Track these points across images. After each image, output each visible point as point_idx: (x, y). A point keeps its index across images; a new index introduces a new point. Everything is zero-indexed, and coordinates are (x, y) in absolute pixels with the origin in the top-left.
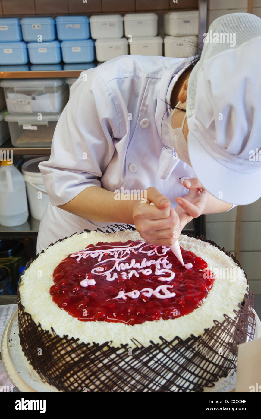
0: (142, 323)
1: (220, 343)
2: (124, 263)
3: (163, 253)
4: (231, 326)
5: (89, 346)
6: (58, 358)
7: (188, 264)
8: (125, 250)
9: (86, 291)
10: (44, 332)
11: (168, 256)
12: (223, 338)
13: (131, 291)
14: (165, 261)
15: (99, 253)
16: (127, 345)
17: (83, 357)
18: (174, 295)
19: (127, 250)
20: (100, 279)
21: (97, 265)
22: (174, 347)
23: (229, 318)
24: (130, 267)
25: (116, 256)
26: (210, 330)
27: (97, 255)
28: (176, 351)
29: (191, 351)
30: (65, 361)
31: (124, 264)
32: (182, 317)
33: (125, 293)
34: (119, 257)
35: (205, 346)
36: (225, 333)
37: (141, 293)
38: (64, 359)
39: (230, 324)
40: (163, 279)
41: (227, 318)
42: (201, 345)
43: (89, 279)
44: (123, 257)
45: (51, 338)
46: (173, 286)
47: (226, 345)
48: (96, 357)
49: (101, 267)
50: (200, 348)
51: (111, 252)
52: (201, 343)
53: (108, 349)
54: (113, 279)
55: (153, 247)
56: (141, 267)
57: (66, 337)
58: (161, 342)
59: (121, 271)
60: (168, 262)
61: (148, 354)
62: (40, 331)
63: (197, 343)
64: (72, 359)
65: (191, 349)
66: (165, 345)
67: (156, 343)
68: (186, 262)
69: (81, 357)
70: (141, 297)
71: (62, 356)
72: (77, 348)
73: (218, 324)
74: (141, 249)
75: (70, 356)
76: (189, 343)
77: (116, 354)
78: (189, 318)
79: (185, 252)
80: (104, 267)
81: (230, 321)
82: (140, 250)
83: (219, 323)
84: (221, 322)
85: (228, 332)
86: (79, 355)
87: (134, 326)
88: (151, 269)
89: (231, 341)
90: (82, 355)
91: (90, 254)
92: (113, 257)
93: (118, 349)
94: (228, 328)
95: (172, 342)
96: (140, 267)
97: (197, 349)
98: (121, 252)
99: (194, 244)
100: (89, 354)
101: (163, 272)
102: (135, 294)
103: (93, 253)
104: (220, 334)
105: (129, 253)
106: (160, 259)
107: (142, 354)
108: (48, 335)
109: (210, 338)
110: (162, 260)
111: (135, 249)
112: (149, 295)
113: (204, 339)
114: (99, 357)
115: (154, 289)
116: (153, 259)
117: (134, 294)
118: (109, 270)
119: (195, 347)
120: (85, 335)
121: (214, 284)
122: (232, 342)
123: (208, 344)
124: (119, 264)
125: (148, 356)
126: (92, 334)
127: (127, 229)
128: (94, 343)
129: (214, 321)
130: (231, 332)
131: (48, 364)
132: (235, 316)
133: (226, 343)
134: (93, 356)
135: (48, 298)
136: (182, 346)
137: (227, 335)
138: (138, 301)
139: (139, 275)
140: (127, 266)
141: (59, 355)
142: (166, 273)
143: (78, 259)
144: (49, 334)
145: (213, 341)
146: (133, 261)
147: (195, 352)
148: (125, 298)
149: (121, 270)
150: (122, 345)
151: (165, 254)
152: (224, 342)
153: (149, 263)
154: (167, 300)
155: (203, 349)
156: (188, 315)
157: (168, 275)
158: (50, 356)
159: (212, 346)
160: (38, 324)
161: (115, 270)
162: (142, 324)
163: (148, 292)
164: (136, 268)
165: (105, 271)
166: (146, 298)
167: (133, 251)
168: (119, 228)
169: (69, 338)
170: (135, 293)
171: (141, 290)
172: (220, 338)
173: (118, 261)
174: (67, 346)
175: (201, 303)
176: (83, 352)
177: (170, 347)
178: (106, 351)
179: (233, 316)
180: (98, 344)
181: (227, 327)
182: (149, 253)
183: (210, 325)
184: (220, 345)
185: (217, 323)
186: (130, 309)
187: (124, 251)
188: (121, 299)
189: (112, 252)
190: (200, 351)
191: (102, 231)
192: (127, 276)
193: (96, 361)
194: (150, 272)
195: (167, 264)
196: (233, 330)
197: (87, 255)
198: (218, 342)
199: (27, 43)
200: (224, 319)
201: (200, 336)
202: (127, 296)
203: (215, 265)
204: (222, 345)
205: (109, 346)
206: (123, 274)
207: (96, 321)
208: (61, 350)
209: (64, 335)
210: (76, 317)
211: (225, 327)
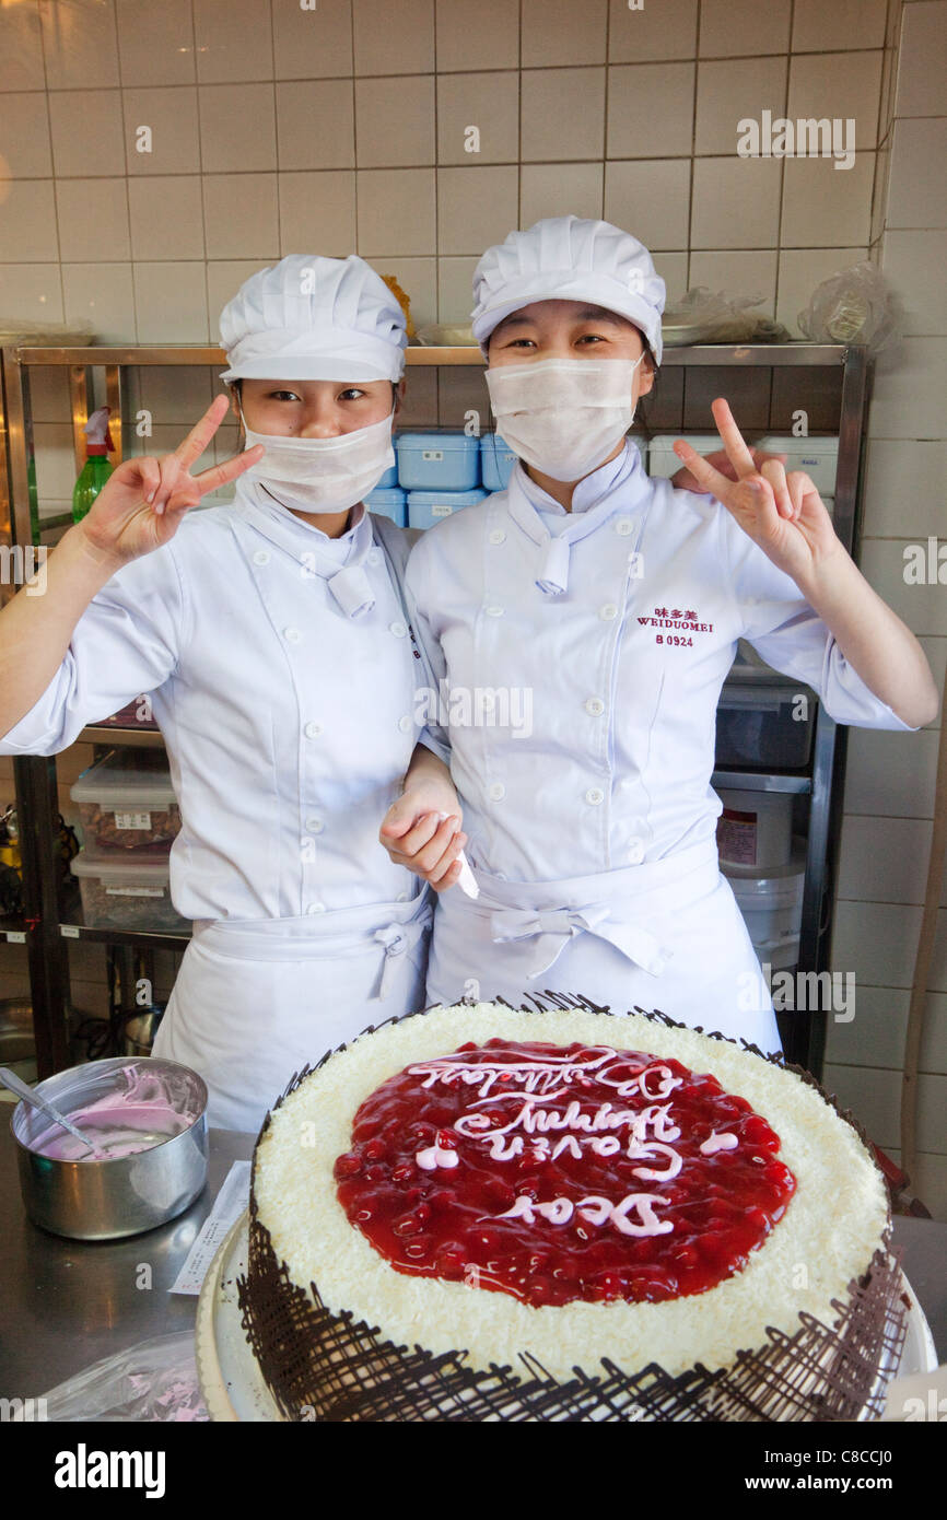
0: (566, 1303)
1: (784, 1395)
2: (549, 1111)
3: (661, 1092)
4: (820, 1347)
5: (404, 1355)
6: (323, 1369)
7: (727, 1134)
8: (558, 1072)
9: (428, 1182)
10: (294, 1290)
11: (671, 1104)
12: (795, 1380)
13: (551, 1199)
14: (663, 1117)
15: (487, 1072)
16: (508, 1369)
17: (388, 1381)
18: (668, 1227)
19: (565, 1070)
20: (472, 1151)
21: (475, 1108)
22: (642, 1393)
23: (816, 1323)
24: (562, 1125)
25: (531, 1086)
26: (754, 1354)
27: (482, 1077)
28: (650, 1406)
29: (693, 1411)
30: (341, 1383)
31: (548, 1114)
32: (682, 1299)
33: (534, 1202)
34: (536, 1093)
35: (738, 1400)
36: (800, 1367)
37: (575, 1208)
38: (339, 1377)
39: (820, 1341)
40: (645, 1174)
41: (810, 1325)
42: (723, 1398)
43: (444, 1147)
44: (549, 1091)
45: (309, 1311)
46: (670, 1200)
47: (804, 1402)
48: (422, 1388)
49: (483, 1114)
50: (721, 1404)
51: (520, 1071)
52: (725, 1390)
53: (455, 1371)
54: (508, 1156)
55: (637, 1070)
56: (594, 1128)
57: (346, 1316)
58: (605, 1376)
59: (537, 1133)
60: (671, 1121)
61: (565, 1403)
62: (285, 1285)
63: (713, 1390)
64: (360, 1381)
65: (694, 1406)
66: (616, 1385)
67: (590, 1374)
68: (722, 1128)
69: (382, 1382)
70: (577, 1219)
71: (335, 1367)
72: (374, 1355)
73: (781, 1340)
74: (604, 1072)
75: (353, 1371)
76: (690, 1389)
77: (476, 1390)
78: (701, 1308)
79: (722, 1096)
80: (491, 1115)
81: (820, 1333)
82: (600, 1077)
83: (784, 1336)
84: (791, 1334)
85: (811, 1365)
86: (379, 1373)
87: (539, 1310)
88: (619, 1138)
89: (821, 1389)
90: (386, 1377)
91: (461, 1070)
92: (521, 1087)
93: (482, 1376)
94: (810, 1353)
95: (639, 1377)
96: (589, 1129)
97: (710, 1408)
98: (546, 1075)
99: (752, 1075)
100: (404, 1376)
101: (651, 1151)
102: (559, 1211)
103: (471, 1071)
104: (785, 1369)
105: (569, 1080)
106: (648, 1111)
107: (549, 1402)
108: (301, 1300)
109: (754, 1378)
110: (654, 1113)
111: (587, 1072)
112: (597, 1219)
113: (735, 1380)
114: (430, 1390)
115: (616, 1201)
116: (631, 1107)
117: (555, 1210)
118: (504, 1126)
119: (707, 1402)
120: (401, 1317)
121: (789, 1208)
122: (823, 1393)
123: (747, 1394)
124: (533, 1112)
125: (566, 1408)
126: (419, 1316)
127: (577, 1007)
128: (417, 1347)
129: (770, 1331)
130: (822, 1363)
131: (300, 1379)
132: (837, 1317)
133: (802, 1395)
134: (414, 1386)
135: (327, 1185)
136: (668, 1394)
137: (806, 1371)
138: (564, 1232)
139: (583, 1151)
140: (554, 1122)
141: (325, 1363)
142: (660, 1155)
143: (428, 1084)
144: (305, 1299)
145: (763, 1386)
146: (575, 1107)
147: (704, 1414)
148: (530, 1219)
149: (536, 1129)
150: (493, 1366)
151: (665, 1095)
152: (797, 1391)
153: (616, 1121)
154: (646, 1241)
155: (730, 1408)
156: (698, 1298)
157: (662, 1163)
158: (303, 1359)
159: (757, 1403)
160: (280, 1265)
161: (520, 1130)
162: (565, 1307)
163: (597, 1208)
164: (577, 1130)
165: (491, 1128)
166: (589, 1226)
167: (581, 1075)
168: (557, 1003)
169: (355, 1321)
170: (560, 1208)
171: (580, 1199)
172: (785, 1381)
173: (532, 1100)
174: (347, 1343)
175: (744, 1262)
176: (388, 1369)
177: (630, 1393)
178: (450, 1377)
179: (828, 1318)
180: (429, 1353)
181: (809, 1350)
182: (624, 1088)
183: (756, 1341)
184: (784, 1400)
185: (776, 1336)
186: (538, 1255)
187: (556, 1073)
188: (519, 1220)
189: (523, 1072)
190: (722, 1413)
191: (508, 1005)
192: (548, 1152)
193: (421, 1399)
194: (616, 1147)
195: (667, 1128)
196: (826, 1360)
197: (452, 1074)
198: (778, 1390)
199: (407, 491)
200: (800, 1325)
201: (722, 1372)
202: (536, 1213)
203: (803, 1146)
204: (790, 1400)
205: (457, 1365)
206: (537, 1145)
207: (440, 1278)
208: (332, 1350)
209: (342, 1312)
210: (387, 1259)
211: (801, 1350)
